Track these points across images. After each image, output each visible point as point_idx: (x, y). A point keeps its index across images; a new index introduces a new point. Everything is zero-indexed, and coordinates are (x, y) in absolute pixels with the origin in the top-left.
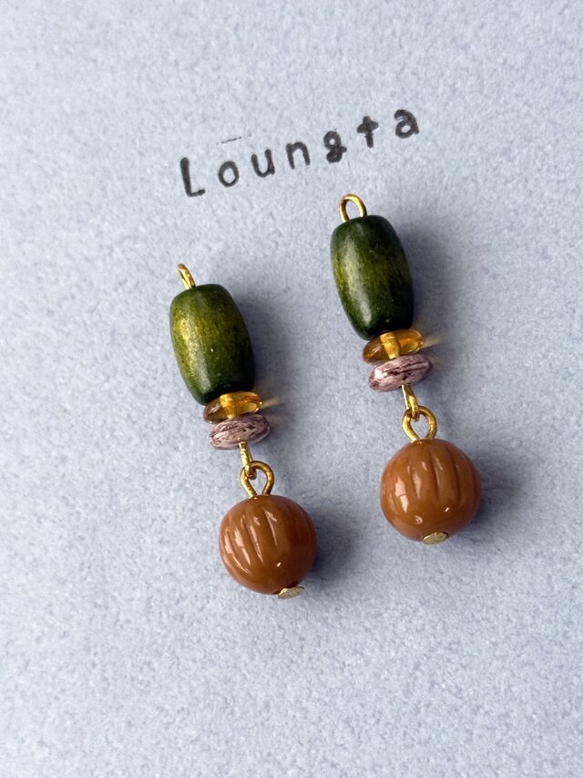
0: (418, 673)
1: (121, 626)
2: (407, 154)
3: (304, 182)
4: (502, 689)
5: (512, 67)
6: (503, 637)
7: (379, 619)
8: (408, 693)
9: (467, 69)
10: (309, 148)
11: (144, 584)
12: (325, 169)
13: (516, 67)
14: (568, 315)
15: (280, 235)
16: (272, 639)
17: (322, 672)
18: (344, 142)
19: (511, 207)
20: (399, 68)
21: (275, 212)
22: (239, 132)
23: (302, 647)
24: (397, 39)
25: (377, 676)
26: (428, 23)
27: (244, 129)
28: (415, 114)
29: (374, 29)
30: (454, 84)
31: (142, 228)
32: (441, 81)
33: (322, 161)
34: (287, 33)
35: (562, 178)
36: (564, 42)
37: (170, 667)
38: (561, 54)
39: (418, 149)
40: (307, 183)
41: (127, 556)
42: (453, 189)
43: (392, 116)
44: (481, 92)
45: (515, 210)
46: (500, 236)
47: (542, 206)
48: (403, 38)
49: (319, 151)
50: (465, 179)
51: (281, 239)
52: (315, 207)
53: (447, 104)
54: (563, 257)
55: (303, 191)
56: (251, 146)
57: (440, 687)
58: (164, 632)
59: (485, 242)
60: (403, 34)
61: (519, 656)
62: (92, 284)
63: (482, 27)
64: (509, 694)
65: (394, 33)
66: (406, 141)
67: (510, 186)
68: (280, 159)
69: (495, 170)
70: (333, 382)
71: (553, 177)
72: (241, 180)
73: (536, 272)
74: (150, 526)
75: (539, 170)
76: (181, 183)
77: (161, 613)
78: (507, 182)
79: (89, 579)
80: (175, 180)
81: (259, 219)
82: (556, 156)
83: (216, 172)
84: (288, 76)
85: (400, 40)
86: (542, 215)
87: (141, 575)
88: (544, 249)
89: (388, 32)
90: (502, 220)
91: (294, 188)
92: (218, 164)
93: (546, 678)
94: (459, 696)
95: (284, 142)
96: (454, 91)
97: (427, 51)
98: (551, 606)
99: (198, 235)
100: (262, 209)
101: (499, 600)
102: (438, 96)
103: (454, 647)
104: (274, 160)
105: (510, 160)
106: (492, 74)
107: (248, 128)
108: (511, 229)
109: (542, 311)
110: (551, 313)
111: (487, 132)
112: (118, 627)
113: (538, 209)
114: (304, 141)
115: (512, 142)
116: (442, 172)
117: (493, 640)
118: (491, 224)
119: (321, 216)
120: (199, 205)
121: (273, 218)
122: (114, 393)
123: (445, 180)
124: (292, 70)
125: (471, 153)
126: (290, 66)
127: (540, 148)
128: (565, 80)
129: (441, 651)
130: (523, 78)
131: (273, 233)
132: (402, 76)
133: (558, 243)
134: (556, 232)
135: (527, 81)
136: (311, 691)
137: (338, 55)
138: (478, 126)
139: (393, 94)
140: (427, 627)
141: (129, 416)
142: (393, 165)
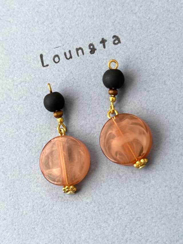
0: (126, 228)
1: (24, 215)
2: (117, 51)
3: (82, 61)
4: (155, 233)
5: (152, 20)
6: (155, 215)
7: (112, 210)
8: (123, 235)
9: (136, 21)
10: (84, 49)
11: (31, 201)
12: (89, 56)
13: (153, 20)
14: (174, 104)
15: (75, 79)
16: (76, 219)
17: (94, 229)
18: (96, 47)
19: (153, 67)
20: (113, 21)
21: (73, 72)
22: (60, 45)
23: (86, 221)
24: (112, 11)
25: (112, 230)
26: (123, 6)
27: (61, 43)
28: (119, 37)
29: (104, 8)
30: (132, 26)
31: (27, 79)
32: (128, 25)
33: (88, 54)
34: (75, 10)
35: (170, 57)
36: (169, 11)
37: (41, 229)
38: (168, 15)
39: (121, 48)
40: (83, 61)
41: (26, 191)
42: (133, 62)
43: (112, 38)
44: (142, 29)
45: (154, 69)
46: (150, 77)
47: (163, 67)
48: (115, 11)
49: (87, 50)
50: (137, 58)
51: (75, 81)
52: (86, 69)
53: (130, 33)
54: (171, 84)
55: (82, 64)
56: (64, 49)
57: (134, 233)
58: (39, 217)
59: (145, 80)
60: (114, 10)
61: (161, 221)
62: (11, 98)
63: (141, 6)
64: (158, 235)
65: (111, 9)
66: (117, 46)
67: (152, 60)
68: (74, 53)
69: (147, 55)
70: (94, 129)
71: (167, 57)
72: (61, 61)
73: (162, 90)
74: (33, 181)
75: (162, 54)
76: (40, 62)
77: (38, 211)
78: (152, 59)
79: (12, 200)
80: (38, 61)
81: (68, 74)
82: (168, 50)
83: (52, 58)
84: (76, 25)
85: (113, 11)
86: (163, 70)
87: (31, 197)
88: (165, 81)
89: (110, 9)
90: (150, 72)
91: (79, 63)
92: (53, 56)
93: (170, 229)
94: (141, 236)
95: (75, 47)
96: (132, 29)
97: (123, 15)
98: (171, 203)
99: (47, 80)
100: (68, 71)
101: (153, 202)
102: (127, 30)
103: (139, 219)
104: (72, 54)
105: (152, 52)
106: (145, 22)
107: (63, 43)
108: (153, 75)
109: (165, 103)
110: (168, 103)
111: (144, 42)
112: (23, 216)
113: (162, 68)
114: (82, 47)
115: (153, 45)
116: (129, 56)
117: (152, 216)
118: (146, 74)
119: (88, 72)
120: (47, 70)
121: (72, 73)
122: (20, 135)
123: (130, 59)
124: (77, 23)
125: (139, 50)
126: (76, 21)
127: (163, 47)
128: (170, 24)
129: (134, 220)
130: (156, 23)
131: (73, 79)
132: (115, 24)
133: (169, 79)
134: (169, 75)
135: (157, 24)
136: (90, 236)
137: (93, 18)
138: (141, 40)
139: (112, 30)
140: (129, 213)
141: (25, 143)
142: (112, 54)
